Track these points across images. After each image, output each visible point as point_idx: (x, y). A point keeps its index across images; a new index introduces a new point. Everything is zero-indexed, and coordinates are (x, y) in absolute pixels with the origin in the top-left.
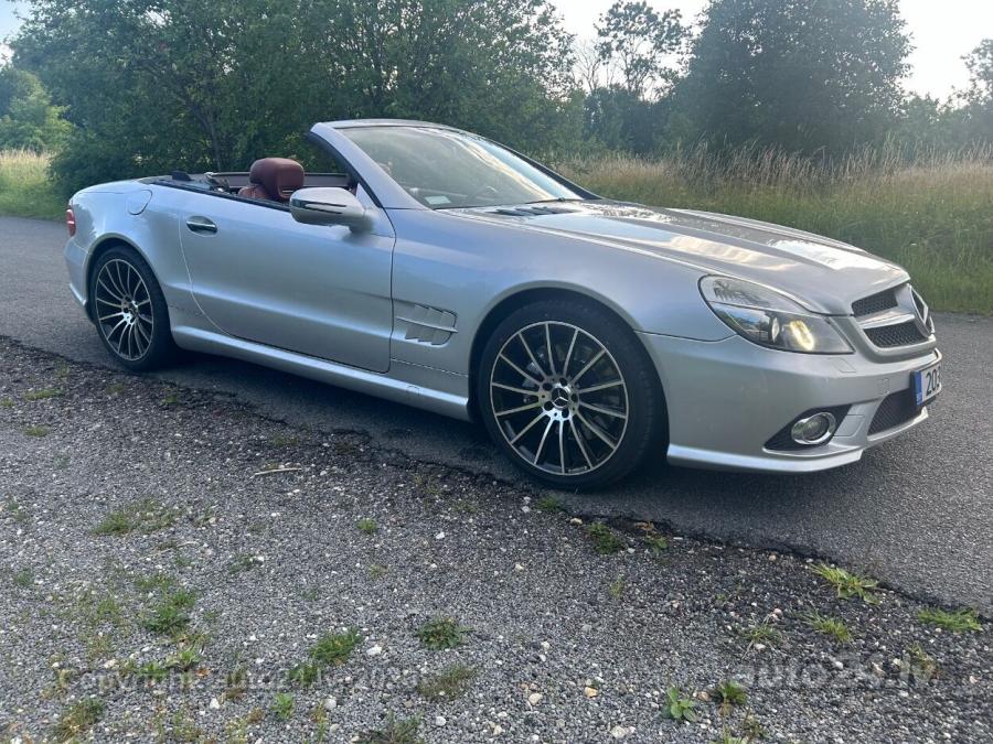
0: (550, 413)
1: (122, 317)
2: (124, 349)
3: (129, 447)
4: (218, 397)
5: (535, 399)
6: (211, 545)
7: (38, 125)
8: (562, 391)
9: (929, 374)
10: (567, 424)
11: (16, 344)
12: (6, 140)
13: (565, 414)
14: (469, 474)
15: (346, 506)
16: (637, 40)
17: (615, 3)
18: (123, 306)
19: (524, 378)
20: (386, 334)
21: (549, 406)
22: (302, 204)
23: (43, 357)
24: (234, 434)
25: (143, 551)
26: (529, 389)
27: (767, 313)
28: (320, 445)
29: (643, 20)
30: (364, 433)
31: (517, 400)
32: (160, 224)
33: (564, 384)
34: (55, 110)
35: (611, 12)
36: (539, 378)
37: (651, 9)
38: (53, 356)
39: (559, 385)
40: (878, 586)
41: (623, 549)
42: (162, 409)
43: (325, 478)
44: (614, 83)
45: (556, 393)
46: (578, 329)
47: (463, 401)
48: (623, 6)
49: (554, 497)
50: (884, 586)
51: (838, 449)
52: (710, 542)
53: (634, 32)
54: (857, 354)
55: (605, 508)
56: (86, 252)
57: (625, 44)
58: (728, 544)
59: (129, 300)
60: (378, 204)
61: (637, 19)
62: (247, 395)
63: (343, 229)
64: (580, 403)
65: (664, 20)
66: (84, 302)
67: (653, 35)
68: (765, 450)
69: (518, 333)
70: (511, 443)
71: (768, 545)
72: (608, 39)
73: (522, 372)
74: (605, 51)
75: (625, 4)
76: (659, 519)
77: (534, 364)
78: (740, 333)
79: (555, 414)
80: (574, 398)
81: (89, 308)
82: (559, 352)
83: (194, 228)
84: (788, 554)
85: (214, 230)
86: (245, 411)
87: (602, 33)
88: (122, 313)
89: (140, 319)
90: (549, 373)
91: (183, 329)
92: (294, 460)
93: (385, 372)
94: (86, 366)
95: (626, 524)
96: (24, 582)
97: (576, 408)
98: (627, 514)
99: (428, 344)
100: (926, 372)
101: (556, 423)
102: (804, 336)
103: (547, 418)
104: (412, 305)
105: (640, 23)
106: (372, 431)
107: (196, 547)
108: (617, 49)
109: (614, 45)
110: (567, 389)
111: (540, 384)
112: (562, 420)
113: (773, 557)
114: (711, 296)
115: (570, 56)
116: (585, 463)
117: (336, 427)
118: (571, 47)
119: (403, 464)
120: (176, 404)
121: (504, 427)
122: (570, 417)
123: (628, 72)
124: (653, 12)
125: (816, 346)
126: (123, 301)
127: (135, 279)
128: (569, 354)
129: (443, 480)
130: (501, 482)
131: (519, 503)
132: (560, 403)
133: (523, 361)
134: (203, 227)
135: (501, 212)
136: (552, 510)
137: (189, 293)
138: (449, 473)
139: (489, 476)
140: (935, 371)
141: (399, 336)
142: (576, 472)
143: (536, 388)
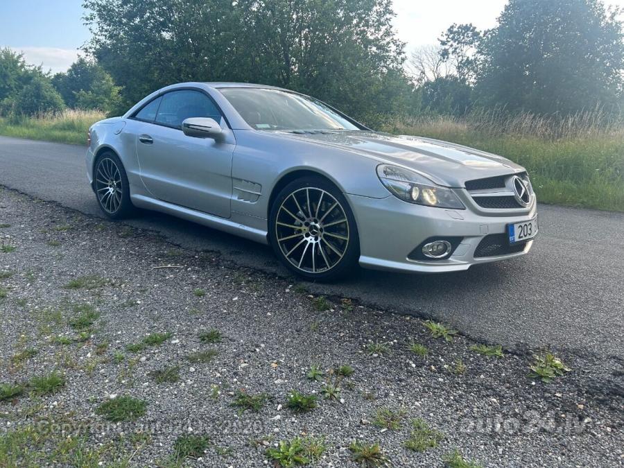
0: (308, 239)
1: (108, 190)
2: (108, 207)
3: (96, 253)
4: (150, 233)
5: (300, 231)
6: (118, 296)
7: (106, 97)
8: (315, 226)
9: (521, 226)
10: (317, 244)
11: (59, 205)
12: (88, 105)
13: (316, 239)
14: (265, 273)
15: (194, 284)
16: (466, 48)
17: (451, 25)
18: (109, 184)
19: (295, 220)
20: (228, 197)
21: (308, 235)
22: (188, 125)
23: (69, 211)
24: (151, 249)
25: (84, 296)
26: (298, 226)
27: (410, 184)
28: (193, 257)
29: (470, 35)
30: (219, 252)
31: (291, 231)
32: (128, 139)
33: (316, 222)
34: (117, 89)
35: (449, 30)
36: (303, 219)
37: (475, 28)
38: (74, 211)
39: (313, 223)
40: (457, 333)
41: (328, 309)
42: (120, 237)
43: (190, 271)
44: (450, 73)
45: (312, 228)
46: (323, 191)
47: (265, 233)
48: (457, 27)
49: (304, 285)
50: (461, 334)
51: (453, 262)
52: (378, 309)
53: (464, 43)
54: (467, 210)
55: (327, 290)
56: (93, 154)
57: (458, 50)
58: (386, 311)
59: (112, 181)
60: (230, 127)
61: (466, 35)
62: (165, 232)
63: (211, 140)
64: (324, 232)
65: (484, 36)
66: (91, 182)
67: (477, 44)
68: (407, 259)
69: (292, 194)
70: (286, 256)
71: (407, 312)
72: (447, 47)
73: (294, 216)
74: (445, 54)
75: (458, 26)
76: (354, 297)
77: (300, 212)
78: (394, 194)
79: (310, 240)
80: (321, 230)
81: (93, 185)
82: (314, 204)
83: (143, 141)
84: (417, 317)
85: (151, 142)
86: (162, 240)
87: (443, 43)
88: (109, 188)
89: (117, 191)
90: (308, 216)
91: (137, 196)
92: (176, 263)
93: (229, 218)
94: (90, 216)
95: (336, 299)
96: (22, 304)
97: (322, 235)
98: (338, 293)
99: (248, 202)
100: (519, 225)
101: (311, 244)
102: (431, 197)
103: (306, 241)
104: (240, 180)
105: (468, 37)
106: (222, 252)
107: (110, 296)
108: (453, 52)
109: (451, 50)
110: (318, 225)
111: (303, 223)
112: (314, 242)
113: (408, 318)
114: (382, 174)
115: (403, 56)
116: (326, 266)
117: (205, 248)
118: (404, 50)
119: (232, 267)
120: (127, 235)
121: (282, 247)
122: (318, 241)
123: (458, 68)
124: (477, 30)
125: (437, 203)
126: (109, 181)
127: (114, 169)
128: (319, 205)
129: (250, 275)
130: (280, 278)
131: (286, 287)
132: (314, 233)
133: (295, 211)
134: (147, 141)
135: (295, 133)
136: (301, 291)
137: (138, 176)
138: (255, 272)
139: (275, 275)
140: (526, 225)
141: (235, 198)
142: (320, 271)
143: (301, 225)
